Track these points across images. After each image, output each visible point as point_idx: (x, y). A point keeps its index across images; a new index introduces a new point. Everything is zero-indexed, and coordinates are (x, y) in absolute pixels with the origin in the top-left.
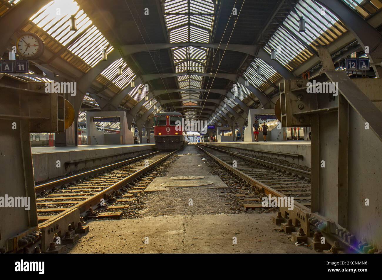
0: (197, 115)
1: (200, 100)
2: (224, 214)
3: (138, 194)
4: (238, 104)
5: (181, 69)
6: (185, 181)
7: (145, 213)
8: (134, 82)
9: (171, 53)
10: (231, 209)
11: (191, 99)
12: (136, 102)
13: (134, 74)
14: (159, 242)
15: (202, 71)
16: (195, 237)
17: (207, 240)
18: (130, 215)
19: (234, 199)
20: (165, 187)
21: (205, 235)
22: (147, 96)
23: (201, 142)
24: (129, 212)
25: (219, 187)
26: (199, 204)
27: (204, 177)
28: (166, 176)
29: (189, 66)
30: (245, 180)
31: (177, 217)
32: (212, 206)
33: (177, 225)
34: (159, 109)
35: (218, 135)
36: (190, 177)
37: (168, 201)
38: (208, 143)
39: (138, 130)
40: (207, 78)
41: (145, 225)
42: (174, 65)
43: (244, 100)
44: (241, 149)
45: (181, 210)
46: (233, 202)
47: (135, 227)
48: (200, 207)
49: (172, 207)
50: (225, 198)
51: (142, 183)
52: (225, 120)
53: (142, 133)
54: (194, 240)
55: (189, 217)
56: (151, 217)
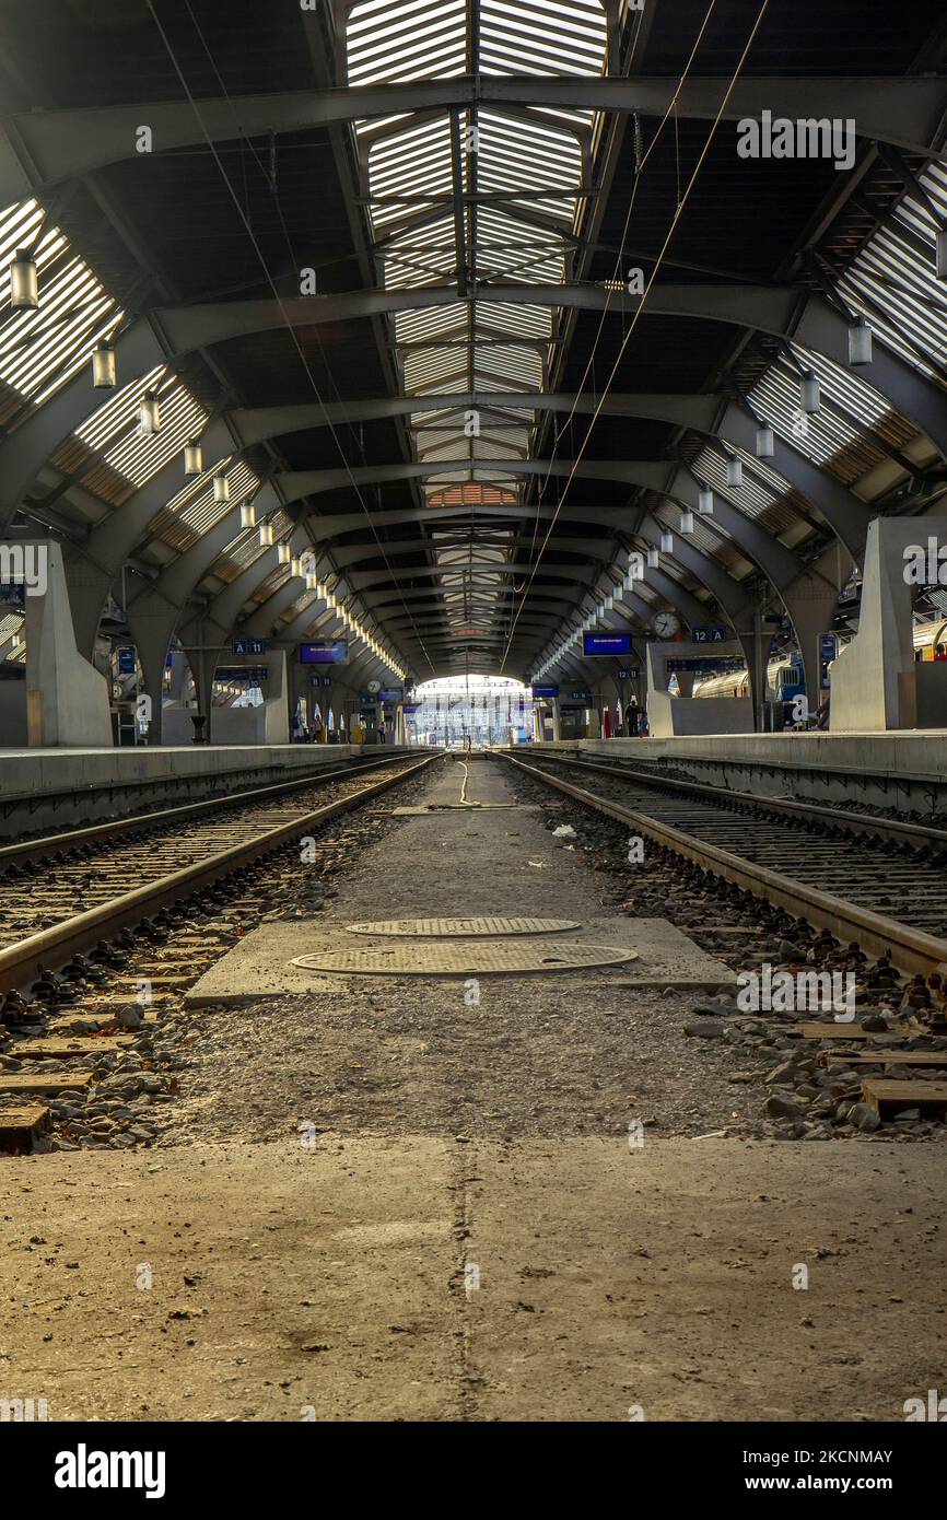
0: (512, 569)
1: (537, 468)
2: (726, 1136)
3: (147, 1015)
4: (794, 493)
5: (416, 267)
6: (449, 945)
7: (195, 1121)
8: (111, 358)
9: (352, 160)
10: (776, 1109)
11: (480, 464)
12: (122, 484)
13: (109, 304)
14: (296, 1286)
15: (553, 271)
16: (537, 1265)
17: (620, 1282)
18: (96, 1129)
19: (789, 1053)
20: (322, 974)
21: (606, 1255)
22: (194, 444)
23: (537, 739)
24: (91, 1115)
25: (679, 980)
26: (548, 1074)
27: (571, 924)
28: (323, 918)
29: (466, 246)
30: (855, 946)
31: (409, 1147)
32: (640, 1091)
33: (408, 1191)
34: (270, 529)
35: (652, 693)
36: (478, 924)
37: (347, 1053)
38: (583, 743)
39: (137, 666)
40: (587, 317)
41: (193, 1187)
42: (367, 238)
43: (837, 458)
44: (815, 774)
45: (433, 1104)
46: (781, 1068)
47: (132, 1197)
48: (558, 1090)
49: (371, 1090)
50: (727, 1042)
51: (169, 958)
52: (704, 594)
53: (165, 685)
54: (527, 1280)
55: (484, 1150)
56: (238, 1145)
